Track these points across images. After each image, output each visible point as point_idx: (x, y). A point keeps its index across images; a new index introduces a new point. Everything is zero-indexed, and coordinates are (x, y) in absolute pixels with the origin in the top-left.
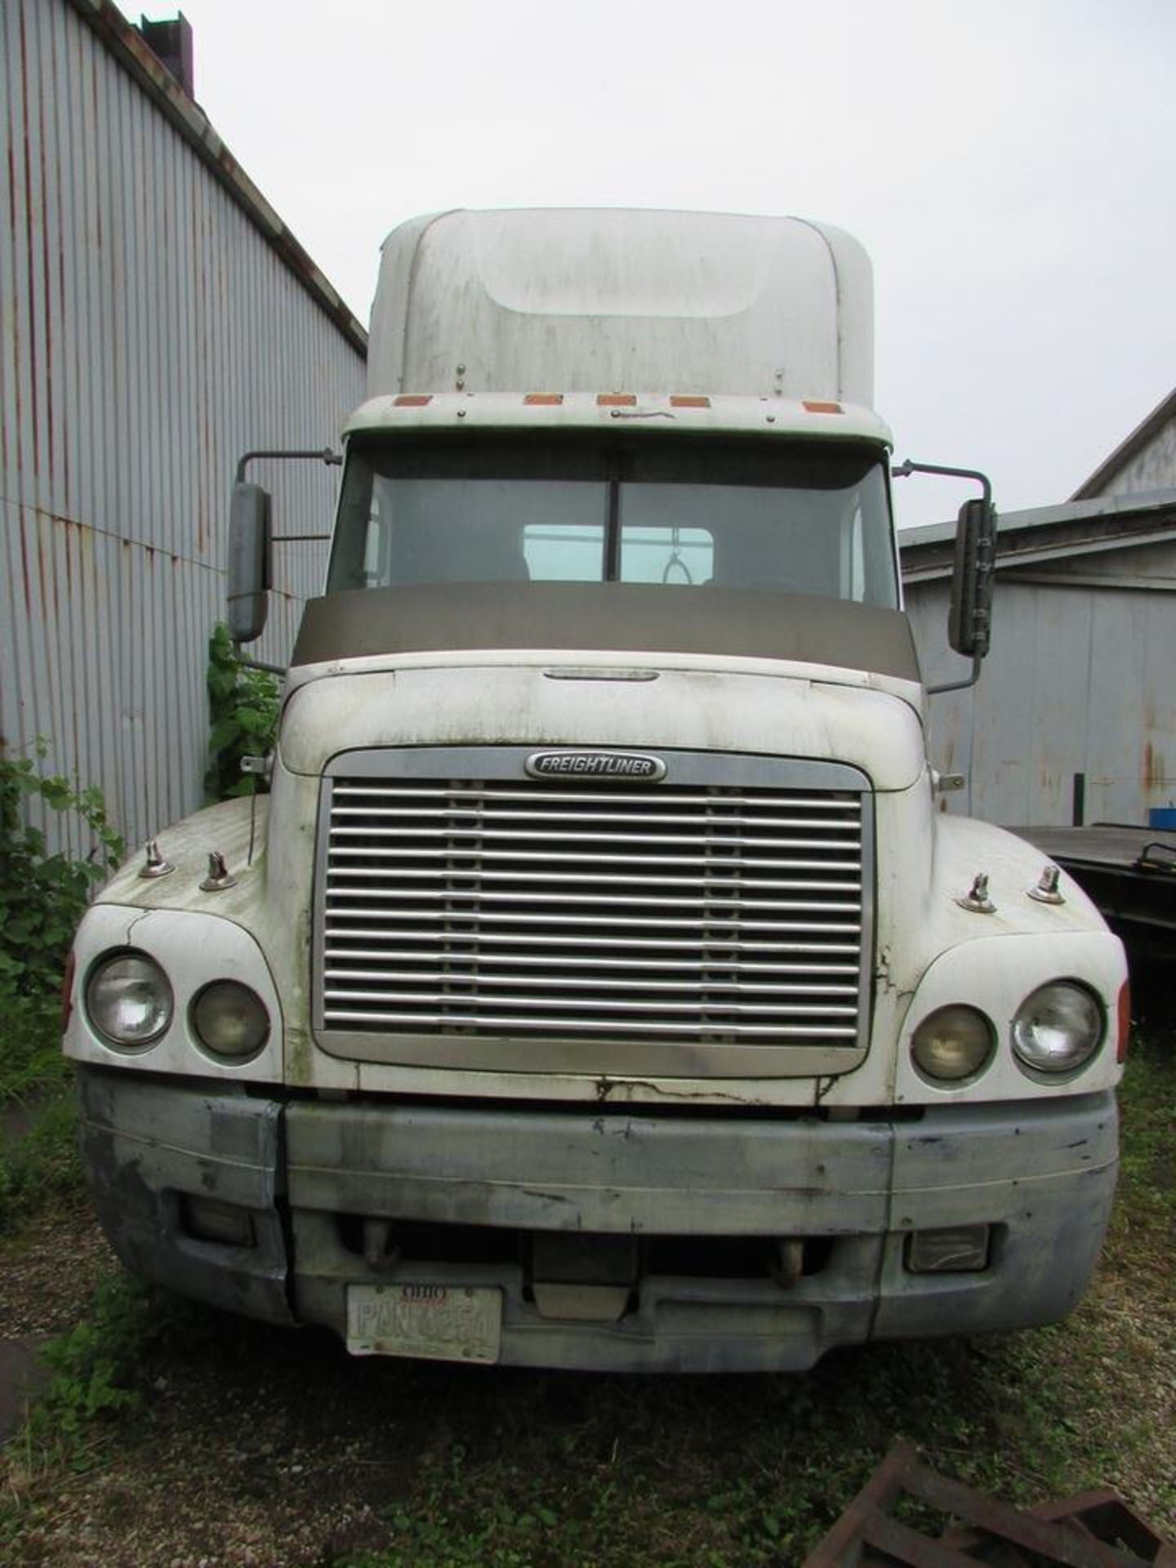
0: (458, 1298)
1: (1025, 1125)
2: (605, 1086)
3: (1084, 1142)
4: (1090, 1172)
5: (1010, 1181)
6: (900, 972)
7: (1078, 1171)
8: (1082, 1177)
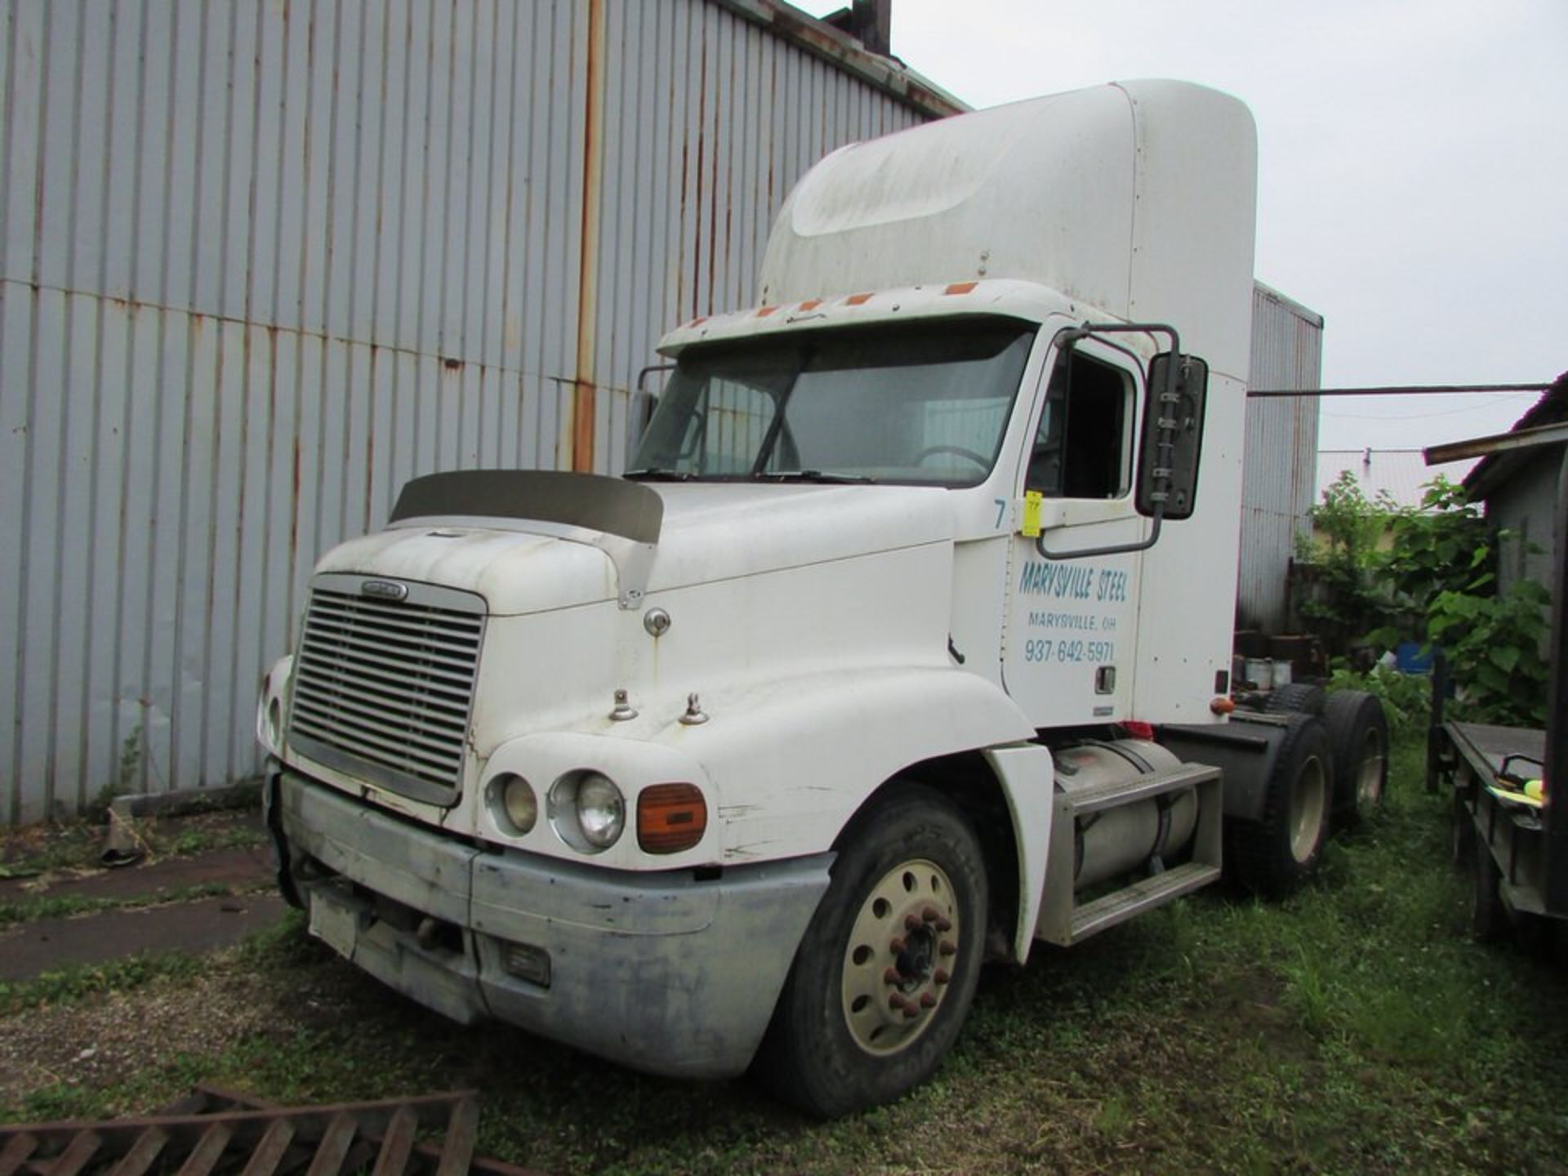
0: (343, 913)
1: (561, 878)
2: (366, 790)
3: (608, 907)
4: (613, 934)
5: (546, 918)
6: (482, 744)
7: (603, 929)
8: (604, 935)
